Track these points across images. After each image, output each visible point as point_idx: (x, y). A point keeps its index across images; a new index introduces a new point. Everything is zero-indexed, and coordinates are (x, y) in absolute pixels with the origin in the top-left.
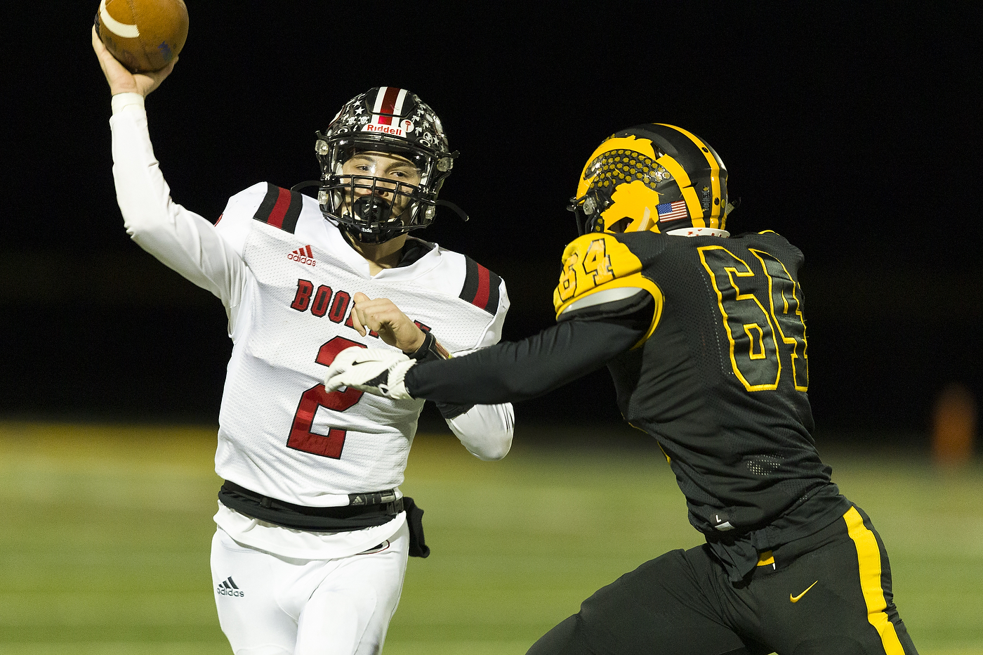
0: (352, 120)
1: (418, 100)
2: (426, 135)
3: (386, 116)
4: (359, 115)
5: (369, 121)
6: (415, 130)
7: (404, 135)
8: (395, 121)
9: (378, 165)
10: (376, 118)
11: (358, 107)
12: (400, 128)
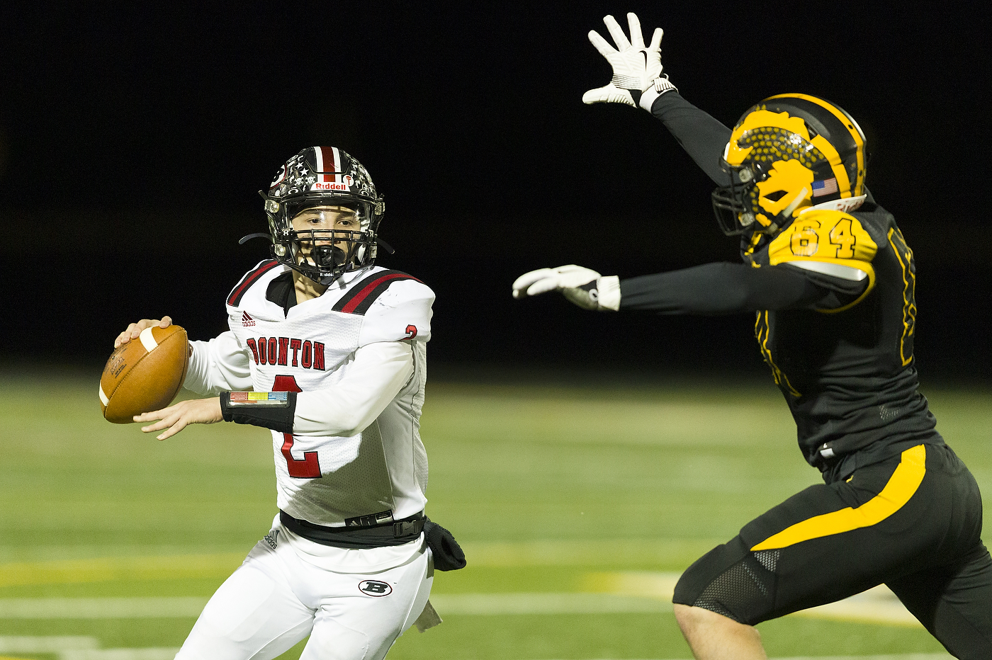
0: (299, 181)
1: (348, 155)
2: (364, 186)
3: (329, 174)
4: (304, 175)
5: (316, 180)
6: (355, 183)
7: (348, 189)
8: (338, 177)
9: (327, 219)
10: (321, 177)
11: (301, 169)
12: (343, 183)
